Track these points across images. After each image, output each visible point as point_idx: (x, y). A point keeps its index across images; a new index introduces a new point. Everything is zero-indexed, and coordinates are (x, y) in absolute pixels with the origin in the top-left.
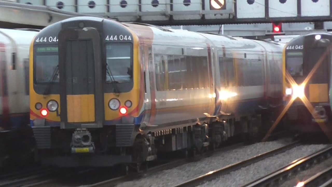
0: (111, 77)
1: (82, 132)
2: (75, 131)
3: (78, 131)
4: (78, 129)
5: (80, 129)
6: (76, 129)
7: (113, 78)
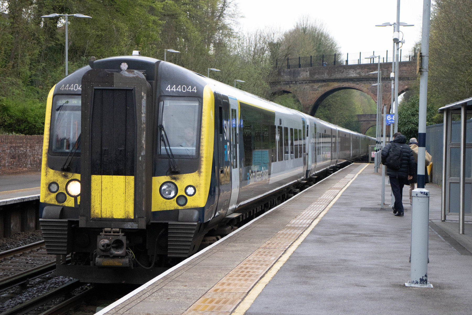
0: (168, 148)
1: (112, 233)
2: (102, 232)
3: (106, 232)
4: (106, 229)
5: (109, 229)
6: (104, 228)
7: (170, 149)
